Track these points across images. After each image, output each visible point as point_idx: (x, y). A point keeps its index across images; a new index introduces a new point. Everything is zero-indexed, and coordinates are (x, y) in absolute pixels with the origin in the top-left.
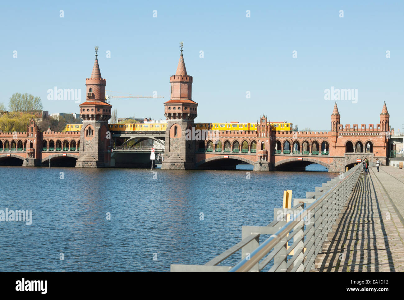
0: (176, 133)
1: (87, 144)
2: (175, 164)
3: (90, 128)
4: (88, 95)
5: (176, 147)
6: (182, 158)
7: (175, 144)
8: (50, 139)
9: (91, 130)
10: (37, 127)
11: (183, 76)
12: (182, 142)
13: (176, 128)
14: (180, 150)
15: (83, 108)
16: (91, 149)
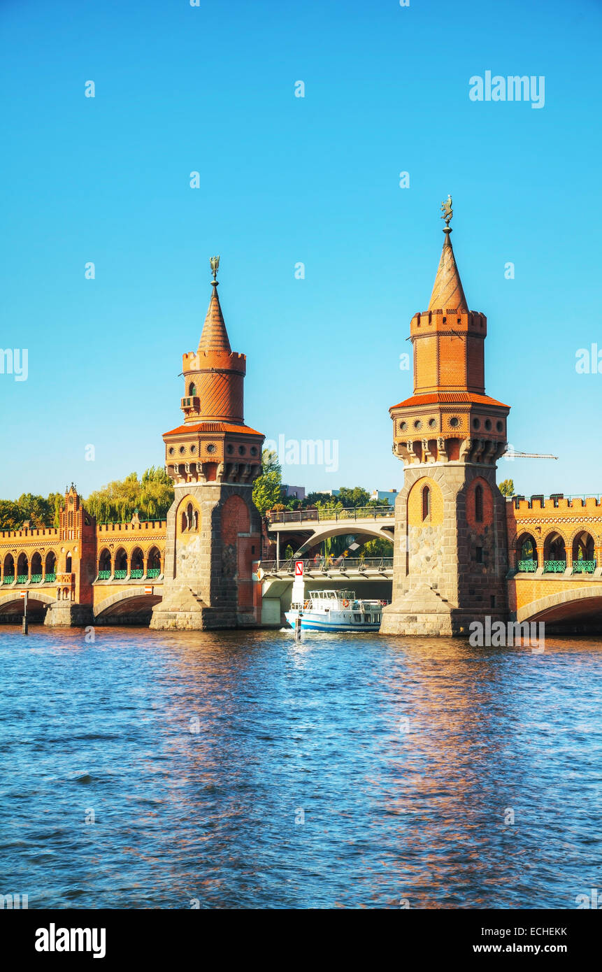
0: (425, 511)
1: (184, 557)
2: (419, 616)
3: (190, 507)
4: (184, 405)
5: (428, 559)
6: (446, 597)
7: (425, 548)
8: (117, 545)
9: (193, 513)
10: (84, 511)
11: (444, 312)
12: (445, 540)
13: (426, 490)
14: (439, 567)
15: (169, 445)
16: (192, 569)
